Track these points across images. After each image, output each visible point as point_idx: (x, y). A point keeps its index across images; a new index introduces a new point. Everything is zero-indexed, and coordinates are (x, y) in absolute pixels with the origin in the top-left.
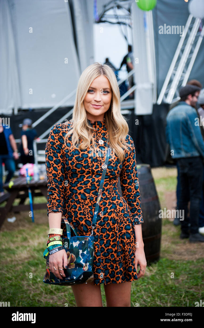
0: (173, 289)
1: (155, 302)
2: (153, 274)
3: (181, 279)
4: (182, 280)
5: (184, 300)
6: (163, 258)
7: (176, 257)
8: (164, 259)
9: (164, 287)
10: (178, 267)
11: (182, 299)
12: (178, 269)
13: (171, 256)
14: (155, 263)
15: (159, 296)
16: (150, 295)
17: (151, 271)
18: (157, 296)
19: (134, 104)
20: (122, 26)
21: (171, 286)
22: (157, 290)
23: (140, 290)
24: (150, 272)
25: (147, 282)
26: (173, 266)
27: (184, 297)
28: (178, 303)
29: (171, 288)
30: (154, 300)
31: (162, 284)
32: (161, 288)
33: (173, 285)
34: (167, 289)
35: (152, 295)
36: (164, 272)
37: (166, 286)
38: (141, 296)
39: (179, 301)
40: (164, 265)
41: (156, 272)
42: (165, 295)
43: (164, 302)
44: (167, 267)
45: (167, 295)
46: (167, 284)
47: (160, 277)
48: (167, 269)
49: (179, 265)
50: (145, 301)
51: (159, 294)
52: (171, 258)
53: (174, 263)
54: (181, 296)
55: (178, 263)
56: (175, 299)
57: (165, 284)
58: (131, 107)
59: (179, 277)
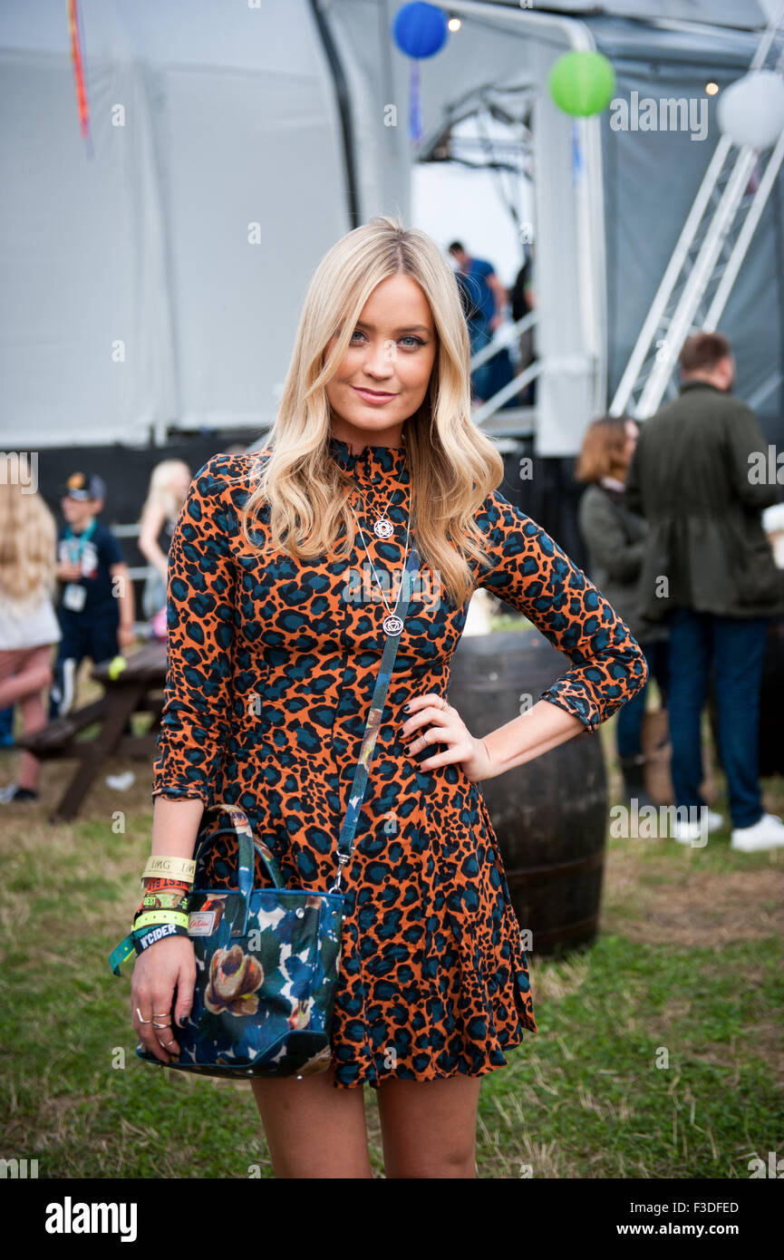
0: (642, 1050)
1: (577, 1101)
2: (573, 992)
3: (669, 1013)
4: (674, 1019)
5: (680, 1098)
6: (610, 934)
7: (652, 932)
8: (613, 940)
9: (608, 1044)
10: (661, 969)
11: (670, 1093)
12: (658, 975)
13: (638, 929)
14: (582, 953)
15: (592, 1077)
16: (559, 1071)
17: (565, 979)
18: (586, 1075)
19: (533, 422)
20: (505, 177)
21: (634, 1041)
22: (585, 1053)
23: (527, 1051)
24: (565, 986)
25: (549, 1019)
26: (642, 964)
27: (679, 1086)
28: (658, 1106)
29: (635, 1048)
30: (571, 1091)
31: (604, 1030)
32: (599, 1044)
33: (641, 1035)
34: (618, 1049)
35: (566, 1072)
36: (610, 987)
37: (617, 1039)
38: (526, 1076)
39: (661, 1100)
40: (612, 962)
41: (583, 986)
42: (614, 1072)
43: (607, 1102)
44: (623, 967)
45: (621, 1075)
46: (621, 1031)
47: (597, 1002)
48: (623, 977)
49: (664, 964)
50: (540, 1093)
51: (590, 1069)
52: (635, 934)
53: (645, 955)
54: (668, 1080)
55: (659, 956)
56: (645, 1090)
57: (611, 1032)
58: (524, 429)
59: (662, 1008)
